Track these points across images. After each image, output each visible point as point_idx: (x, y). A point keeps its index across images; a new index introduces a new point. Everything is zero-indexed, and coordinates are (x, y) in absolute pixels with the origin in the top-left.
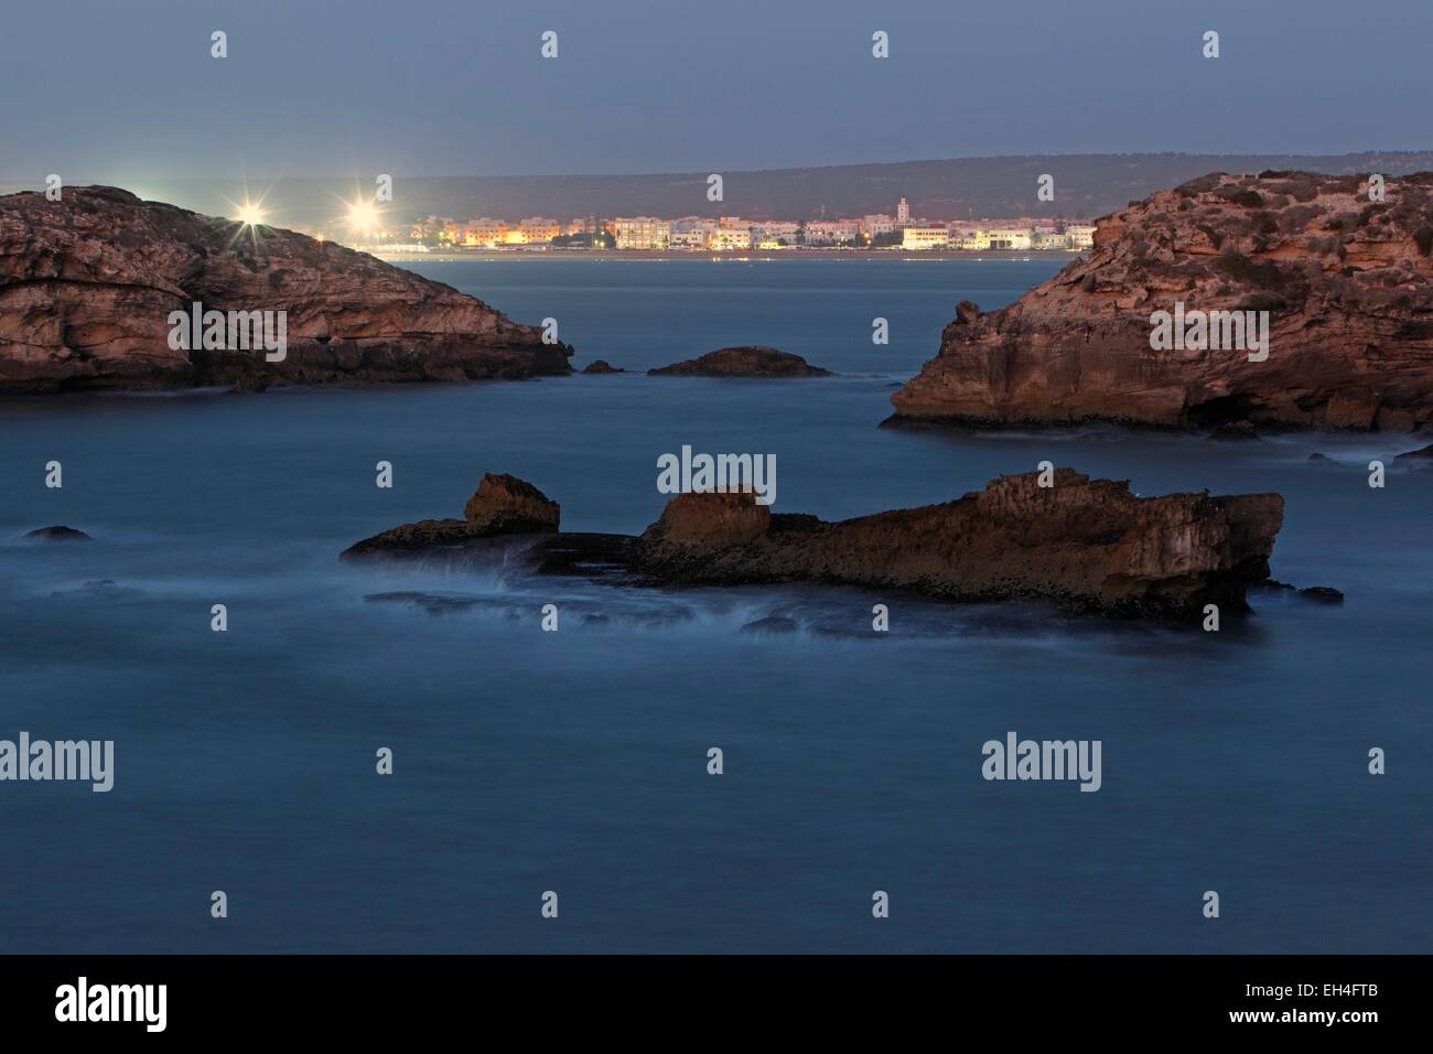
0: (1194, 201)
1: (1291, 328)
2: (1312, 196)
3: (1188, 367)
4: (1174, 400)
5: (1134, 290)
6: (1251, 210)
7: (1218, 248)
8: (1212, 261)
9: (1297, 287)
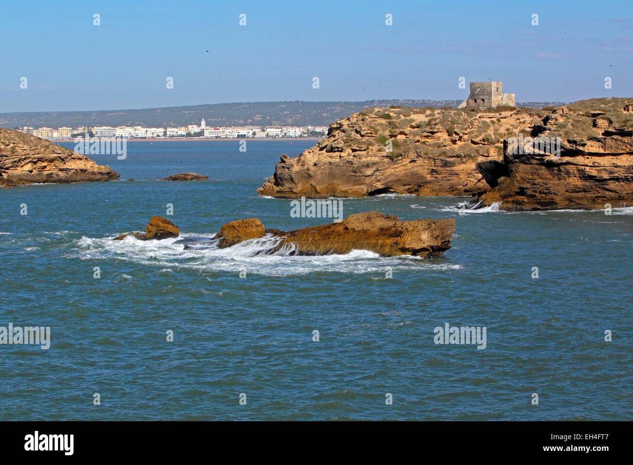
0: (367, 117)
1: (404, 163)
2: (409, 115)
3: (368, 178)
4: (363, 190)
5: (347, 150)
6: (387, 120)
7: (377, 135)
8: (375, 139)
9: (405, 148)
